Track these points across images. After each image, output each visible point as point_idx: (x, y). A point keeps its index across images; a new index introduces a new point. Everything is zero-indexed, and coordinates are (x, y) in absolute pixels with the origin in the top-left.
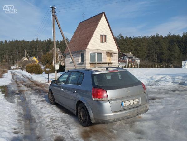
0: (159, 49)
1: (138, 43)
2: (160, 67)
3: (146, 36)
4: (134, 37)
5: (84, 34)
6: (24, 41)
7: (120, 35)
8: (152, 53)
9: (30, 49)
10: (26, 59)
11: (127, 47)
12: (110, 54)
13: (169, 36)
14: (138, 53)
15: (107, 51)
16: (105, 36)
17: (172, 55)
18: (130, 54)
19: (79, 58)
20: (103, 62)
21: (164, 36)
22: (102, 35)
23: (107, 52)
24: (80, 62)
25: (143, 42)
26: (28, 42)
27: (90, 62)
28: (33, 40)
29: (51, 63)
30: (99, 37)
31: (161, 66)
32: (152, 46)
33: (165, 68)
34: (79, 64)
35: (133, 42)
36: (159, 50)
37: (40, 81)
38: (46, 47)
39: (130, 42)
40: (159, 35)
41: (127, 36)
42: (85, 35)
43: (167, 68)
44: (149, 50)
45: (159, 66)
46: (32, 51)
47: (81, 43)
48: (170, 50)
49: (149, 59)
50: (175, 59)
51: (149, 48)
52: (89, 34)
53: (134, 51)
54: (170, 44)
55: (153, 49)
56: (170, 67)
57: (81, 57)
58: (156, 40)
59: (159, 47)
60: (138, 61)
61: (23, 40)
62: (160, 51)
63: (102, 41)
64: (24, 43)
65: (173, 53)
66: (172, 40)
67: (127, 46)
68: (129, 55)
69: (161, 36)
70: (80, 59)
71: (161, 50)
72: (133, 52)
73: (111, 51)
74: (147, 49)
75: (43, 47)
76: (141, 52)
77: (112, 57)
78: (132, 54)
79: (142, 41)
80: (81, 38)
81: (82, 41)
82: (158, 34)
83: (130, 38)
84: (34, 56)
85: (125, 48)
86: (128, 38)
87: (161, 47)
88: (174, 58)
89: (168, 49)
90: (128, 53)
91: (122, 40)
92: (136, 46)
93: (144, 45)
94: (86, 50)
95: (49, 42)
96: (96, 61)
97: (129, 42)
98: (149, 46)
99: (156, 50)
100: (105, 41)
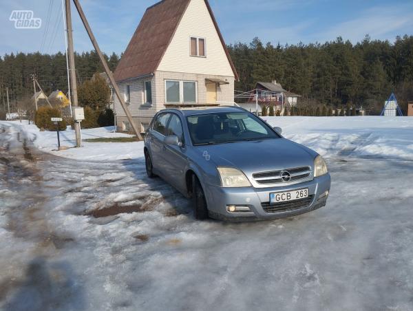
0: (340, 72)
1: (295, 59)
2: (336, 115)
3: (314, 43)
4: (287, 45)
5: (153, 36)
6: (38, 55)
7: (256, 40)
8: (326, 81)
9: (53, 74)
10: (42, 95)
11: (269, 68)
12: (214, 84)
13: (366, 43)
14: (293, 81)
15: (208, 78)
16: (202, 40)
17: (369, 87)
18: (275, 85)
19: (143, 93)
20: (196, 103)
21: (354, 44)
22: (193, 39)
23: (206, 80)
24: (143, 103)
25: (307, 57)
26: (47, 57)
27: (167, 103)
28: (60, 53)
29: (93, 105)
30: (188, 43)
31: (339, 111)
32: (325, 67)
33: (347, 115)
34: (143, 107)
35: (284, 57)
36: (341, 75)
37: (43, 148)
38: (89, 69)
39: (277, 57)
40: (344, 41)
41: (269, 43)
42: (155, 39)
43: (352, 115)
44: (319, 76)
45: (334, 112)
46: (58, 79)
47: (147, 58)
48: (367, 74)
49: (320, 95)
50: (375, 96)
51: (318, 70)
52: (163, 34)
53: (285, 77)
54: (366, 62)
55: (327, 72)
56: (358, 113)
57: (145, 91)
58: (337, 52)
59: (342, 69)
60: (292, 100)
61: (36, 52)
62: (344, 78)
63: (194, 54)
64: (38, 60)
65: (371, 82)
66: (373, 53)
67: (270, 65)
68: (272, 86)
69: (348, 43)
70: (144, 95)
71: (345, 75)
72: (282, 79)
73: (217, 78)
74: (314, 73)
75: (83, 69)
76: (301, 80)
77: (220, 90)
78: (279, 85)
79: (303, 54)
80: (147, 47)
81: (147, 53)
82: (341, 39)
83: (279, 47)
84: (59, 90)
85: (265, 72)
86: (272, 47)
87: (347, 68)
88: (374, 94)
89: (362, 73)
90: (271, 82)
91: (259, 52)
92: (289, 66)
93: (308, 64)
94: (156, 73)
95: (94, 56)
96: (181, 101)
97: (274, 56)
98: (319, 66)
99: (334, 75)
100: (203, 54)
